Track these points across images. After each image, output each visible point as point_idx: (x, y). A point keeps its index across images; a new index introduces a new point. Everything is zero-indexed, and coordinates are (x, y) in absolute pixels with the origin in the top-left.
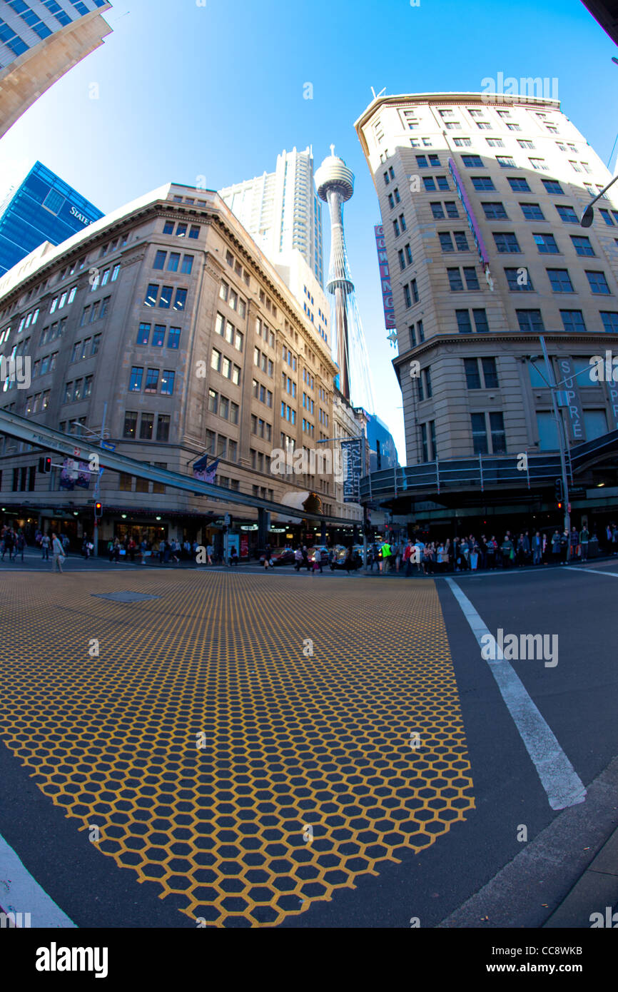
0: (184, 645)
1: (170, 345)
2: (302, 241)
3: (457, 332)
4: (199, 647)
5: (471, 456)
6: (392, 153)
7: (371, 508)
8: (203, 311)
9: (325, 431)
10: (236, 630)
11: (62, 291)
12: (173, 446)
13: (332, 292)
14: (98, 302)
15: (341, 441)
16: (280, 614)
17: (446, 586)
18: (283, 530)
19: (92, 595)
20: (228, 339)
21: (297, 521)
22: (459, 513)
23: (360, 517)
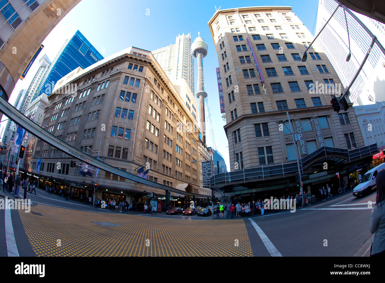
0: (132, 247)
1: (129, 118)
2: (186, 75)
3: (251, 113)
4: (139, 248)
5: (258, 166)
6: (223, 35)
7: (215, 190)
8: (143, 104)
9: (195, 158)
10: (156, 241)
11: (84, 89)
12: (129, 162)
13: (198, 97)
14: (100, 96)
15: (202, 162)
16: (175, 235)
17: (249, 222)
18: (177, 200)
19: (92, 222)
20: (154, 116)
21: (183, 196)
22: (254, 191)
23: (210, 194)
